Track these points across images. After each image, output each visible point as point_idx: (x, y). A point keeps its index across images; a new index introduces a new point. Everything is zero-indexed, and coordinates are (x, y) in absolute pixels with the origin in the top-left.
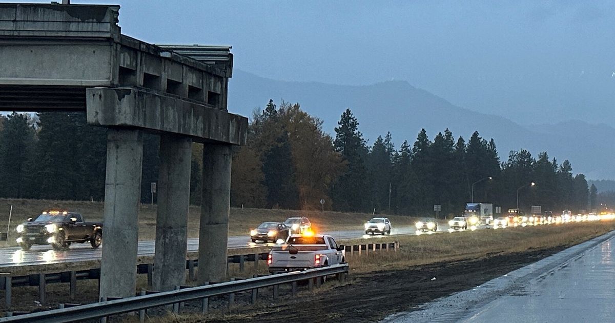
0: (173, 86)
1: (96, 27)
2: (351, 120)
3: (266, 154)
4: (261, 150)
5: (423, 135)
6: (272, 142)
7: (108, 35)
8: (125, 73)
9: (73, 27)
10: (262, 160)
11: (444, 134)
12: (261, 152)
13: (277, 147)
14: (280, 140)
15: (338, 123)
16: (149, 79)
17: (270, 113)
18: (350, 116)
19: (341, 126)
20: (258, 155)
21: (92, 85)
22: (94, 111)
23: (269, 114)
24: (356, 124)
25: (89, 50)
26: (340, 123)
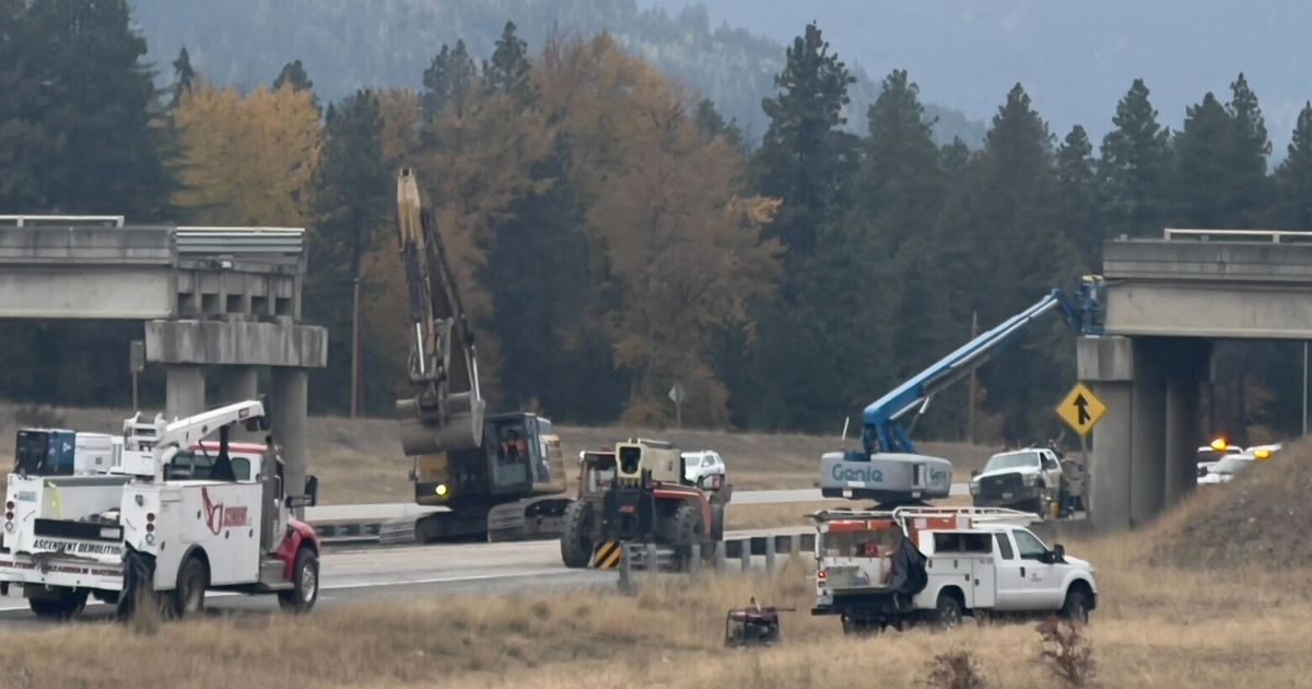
0: (234, 301)
1: (154, 253)
2: (826, 68)
3: (491, 223)
4: (476, 208)
5: (1136, 106)
6: (513, 178)
7: (166, 262)
8: (183, 298)
9: (130, 252)
10: (481, 244)
11: (1224, 97)
12: (474, 216)
13: (531, 195)
14: (538, 170)
15: (776, 78)
16: (208, 299)
17: (508, 70)
18: (819, 51)
19: (786, 92)
20: (464, 227)
21: (152, 317)
22: (153, 348)
23: (503, 73)
24: (844, 84)
25: (146, 277)
26: (781, 81)
